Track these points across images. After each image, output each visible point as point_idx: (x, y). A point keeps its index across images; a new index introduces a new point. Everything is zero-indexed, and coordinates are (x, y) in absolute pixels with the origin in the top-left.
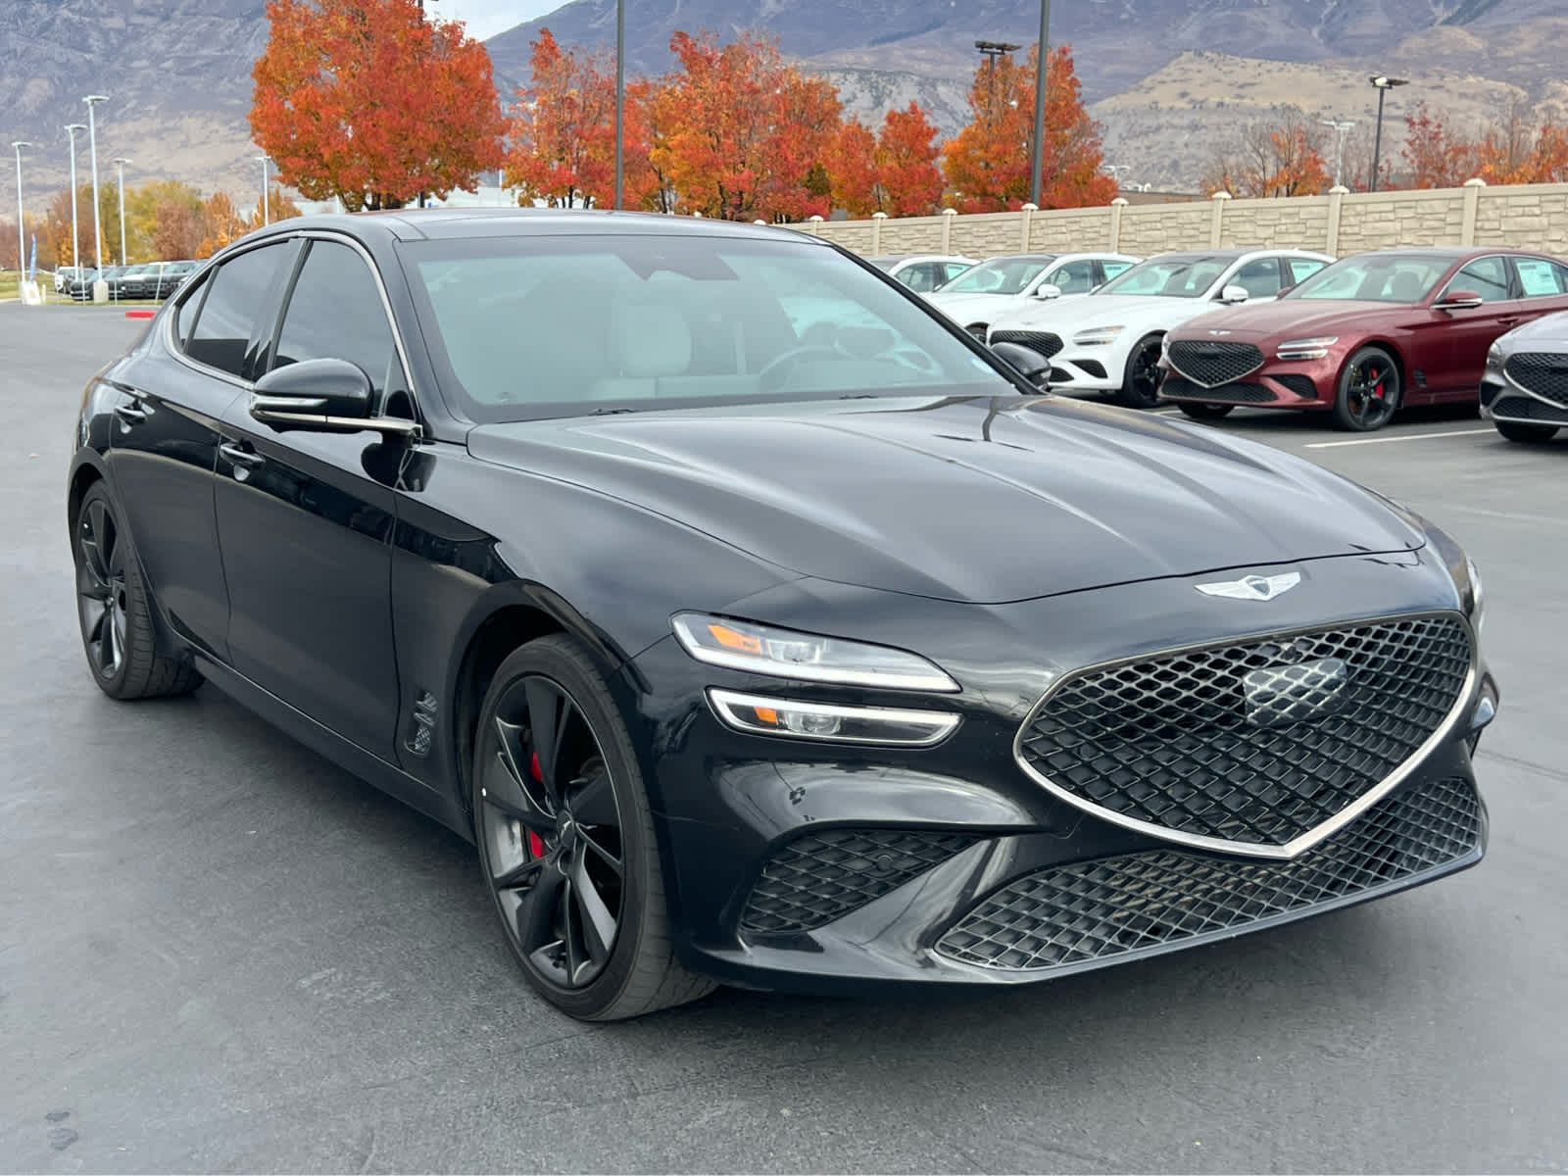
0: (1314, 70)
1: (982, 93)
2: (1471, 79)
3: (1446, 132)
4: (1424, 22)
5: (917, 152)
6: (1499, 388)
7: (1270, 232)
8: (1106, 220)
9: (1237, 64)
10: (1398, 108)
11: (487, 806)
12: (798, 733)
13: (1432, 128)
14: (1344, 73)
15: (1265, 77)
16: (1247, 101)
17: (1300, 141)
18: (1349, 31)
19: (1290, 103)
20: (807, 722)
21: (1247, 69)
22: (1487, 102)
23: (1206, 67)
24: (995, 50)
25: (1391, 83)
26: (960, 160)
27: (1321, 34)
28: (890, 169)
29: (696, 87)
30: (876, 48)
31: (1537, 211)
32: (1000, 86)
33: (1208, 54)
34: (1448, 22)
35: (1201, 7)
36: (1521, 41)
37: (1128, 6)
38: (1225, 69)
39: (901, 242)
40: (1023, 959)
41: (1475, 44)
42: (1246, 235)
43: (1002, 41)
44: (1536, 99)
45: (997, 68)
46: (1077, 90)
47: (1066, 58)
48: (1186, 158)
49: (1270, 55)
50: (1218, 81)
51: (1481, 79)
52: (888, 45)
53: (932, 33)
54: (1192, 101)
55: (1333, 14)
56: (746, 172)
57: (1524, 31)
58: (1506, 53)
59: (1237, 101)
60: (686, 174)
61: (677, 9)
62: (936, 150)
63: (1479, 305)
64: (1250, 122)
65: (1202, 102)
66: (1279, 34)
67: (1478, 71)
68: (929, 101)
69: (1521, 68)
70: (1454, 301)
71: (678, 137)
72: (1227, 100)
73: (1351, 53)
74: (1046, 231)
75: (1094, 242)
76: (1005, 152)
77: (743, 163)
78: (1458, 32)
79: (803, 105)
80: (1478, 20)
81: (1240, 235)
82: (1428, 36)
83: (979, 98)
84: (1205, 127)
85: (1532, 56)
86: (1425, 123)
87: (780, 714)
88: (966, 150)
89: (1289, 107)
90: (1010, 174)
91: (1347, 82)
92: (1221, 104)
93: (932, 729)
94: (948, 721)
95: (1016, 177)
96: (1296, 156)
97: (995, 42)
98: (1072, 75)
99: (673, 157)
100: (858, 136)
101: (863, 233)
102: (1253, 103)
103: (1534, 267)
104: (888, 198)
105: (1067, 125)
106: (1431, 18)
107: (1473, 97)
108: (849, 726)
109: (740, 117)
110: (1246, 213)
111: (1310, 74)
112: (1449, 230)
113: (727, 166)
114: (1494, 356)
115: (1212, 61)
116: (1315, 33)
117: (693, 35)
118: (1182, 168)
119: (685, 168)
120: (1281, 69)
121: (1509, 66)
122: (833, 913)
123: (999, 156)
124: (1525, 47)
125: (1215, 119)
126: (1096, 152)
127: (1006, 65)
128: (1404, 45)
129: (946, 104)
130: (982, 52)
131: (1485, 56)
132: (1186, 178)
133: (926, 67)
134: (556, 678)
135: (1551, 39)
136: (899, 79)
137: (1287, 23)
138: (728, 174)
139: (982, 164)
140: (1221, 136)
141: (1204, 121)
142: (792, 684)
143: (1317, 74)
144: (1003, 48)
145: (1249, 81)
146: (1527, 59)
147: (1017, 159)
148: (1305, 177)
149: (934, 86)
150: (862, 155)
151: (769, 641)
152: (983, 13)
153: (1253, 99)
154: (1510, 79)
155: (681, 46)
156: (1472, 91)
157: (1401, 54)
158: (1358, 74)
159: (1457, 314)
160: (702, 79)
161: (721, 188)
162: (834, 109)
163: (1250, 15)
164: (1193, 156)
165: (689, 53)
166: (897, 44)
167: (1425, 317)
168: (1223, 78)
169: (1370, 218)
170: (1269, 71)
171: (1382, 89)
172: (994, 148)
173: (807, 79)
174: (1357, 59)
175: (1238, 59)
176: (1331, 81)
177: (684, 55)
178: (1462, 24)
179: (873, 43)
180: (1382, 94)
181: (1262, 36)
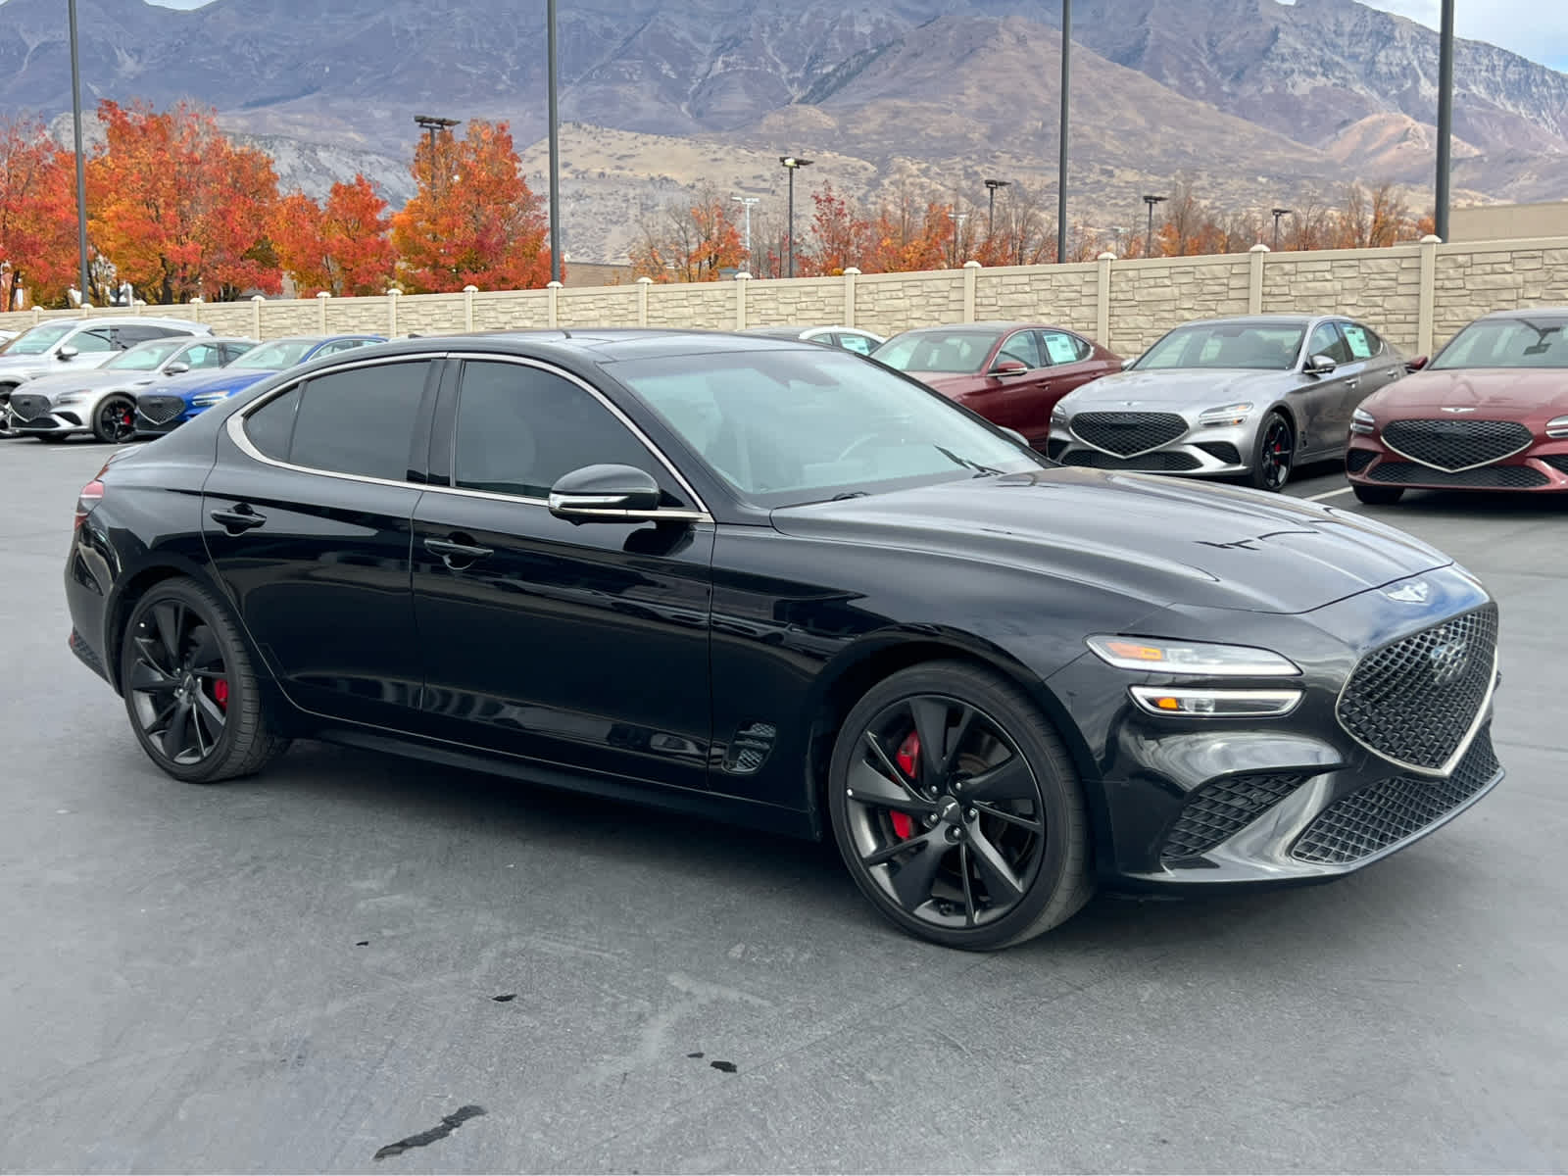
0: (685, 144)
1: (424, 166)
2: (827, 154)
3: (849, 208)
4: (782, 102)
5: (366, 225)
6: (1065, 444)
7: (791, 309)
8: (632, 298)
9: (614, 137)
10: (765, 180)
11: (850, 803)
12: (1192, 713)
13: (836, 204)
14: (714, 147)
15: (642, 150)
16: (626, 172)
17: (718, 216)
18: (714, 107)
19: (668, 175)
20: (1199, 706)
21: (623, 141)
22: (842, 175)
23: (584, 138)
24: (434, 125)
25: (799, 163)
26: (409, 232)
27: (689, 109)
28: (341, 241)
29: (131, 157)
30: (249, 112)
31: (1027, 288)
32: (443, 160)
33: (585, 125)
34: (802, 101)
35: (576, 80)
36: (868, 120)
37: (504, 77)
38: (603, 140)
39: (421, 318)
40: (1339, 857)
41: (829, 122)
42: (770, 312)
43: (440, 117)
44: (884, 174)
45: (437, 142)
46: (517, 165)
47: (505, 134)
48: (573, 227)
49: (644, 128)
50: (598, 152)
51: (836, 154)
52: (260, 109)
53: (305, 98)
54: (574, 171)
55: (698, 92)
56: (191, 245)
57: (869, 111)
58: (856, 131)
59: (618, 172)
60: (124, 246)
61: (24, 68)
62: (387, 222)
63: (1024, 373)
64: (631, 193)
65: (584, 172)
66: (650, 107)
67: (832, 148)
68: (310, 166)
69: (869, 145)
70: (1004, 370)
71: (113, 208)
72: (608, 171)
73: (715, 127)
74: (573, 307)
75: (623, 318)
76: (454, 226)
77: (187, 234)
78: (812, 111)
79: (236, 175)
80: (830, 99)
81: (763, 312)
82: (786, 114)
83: (421, 171)
84: (588, 197)
85: (880, 134)
86: (830, 200)
87: (1179, 701)
88: (412, 222)
89: (666, 179)
90: (461, 247)
91: (718, 156)
92: (602, 175)
93: (1284, 702)
94: (1293, 697)
95: (468, 249)
96: (715, 231)
97: (433, 117)
98: (513, 151)
99: (108, 230)
100: (304, 207)
101: (377, 308)
102: (631, 174)
103: (1056, 339)
104: (338, 269)
105: (511, 199)
106: (787, 97)
107: (830, 171)
108: (1220, 705)
109: (182, 188)
110: (767, 291)
111: (682, 148)
112: (952, 306)
113: (169, 237)
114: (1057, 416)
115: (590, 132)
116: (683, 109)
117: (121, 105)
118: (570, 237)
119: (124, 240)
120: (655, 143)
121: (859, 143)
122: (1219, 837)
123: (450, 229)
124: (872, 126)
125: (598, 188)
126: (541, 225)
127: (447, 139)
128: (765, 121)
129: (329, 169)
130: (421, 126)
131: (837, 133)
132: (574, 246)
133: (302, 132)
134: (953, 693)
135: (894, 118)
136: (276, 143)
137: (657, 98)
138: (170, 245)
139: (429, 236)
140: (606, 206)
141: (588, 192)
142: (1198, 678)
143: (688, 147)
144: (442, 123)
145: (626, 153)
146: (875, 137)
147: (465, 233)
148: (725, 249)
149: (314, 151)
150: (309, 227)
151: (1169, 650)
152: (358, 80)
153: (631, 170)
154: (862, 155)
155: (110, 117)
156: (827, 167)
157: (763, 130)
158: (726, 148)
159: (1007, 381)
160: (137, 149)
161: (163, 260)
162: (269, 180)
163: (622, 90)
164: (580, 225)
165: (118, 122)
166: (269, 109)
167: (981, 384)
168: (602, 150)
169: (882, 295)
170: (644, 144)
171: (791, 168)
172: (444, 221)
173: (238, 149)
174: (723, 135)
175: (614, 132)
176: (702, 154)
177: (113, 123)
178: (815, 104)
179: (248, 105)
180: (791, 174)
181: (636, 110)
